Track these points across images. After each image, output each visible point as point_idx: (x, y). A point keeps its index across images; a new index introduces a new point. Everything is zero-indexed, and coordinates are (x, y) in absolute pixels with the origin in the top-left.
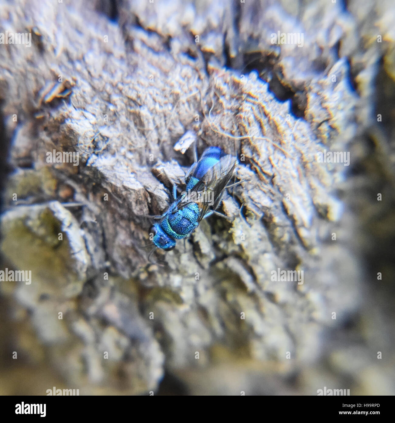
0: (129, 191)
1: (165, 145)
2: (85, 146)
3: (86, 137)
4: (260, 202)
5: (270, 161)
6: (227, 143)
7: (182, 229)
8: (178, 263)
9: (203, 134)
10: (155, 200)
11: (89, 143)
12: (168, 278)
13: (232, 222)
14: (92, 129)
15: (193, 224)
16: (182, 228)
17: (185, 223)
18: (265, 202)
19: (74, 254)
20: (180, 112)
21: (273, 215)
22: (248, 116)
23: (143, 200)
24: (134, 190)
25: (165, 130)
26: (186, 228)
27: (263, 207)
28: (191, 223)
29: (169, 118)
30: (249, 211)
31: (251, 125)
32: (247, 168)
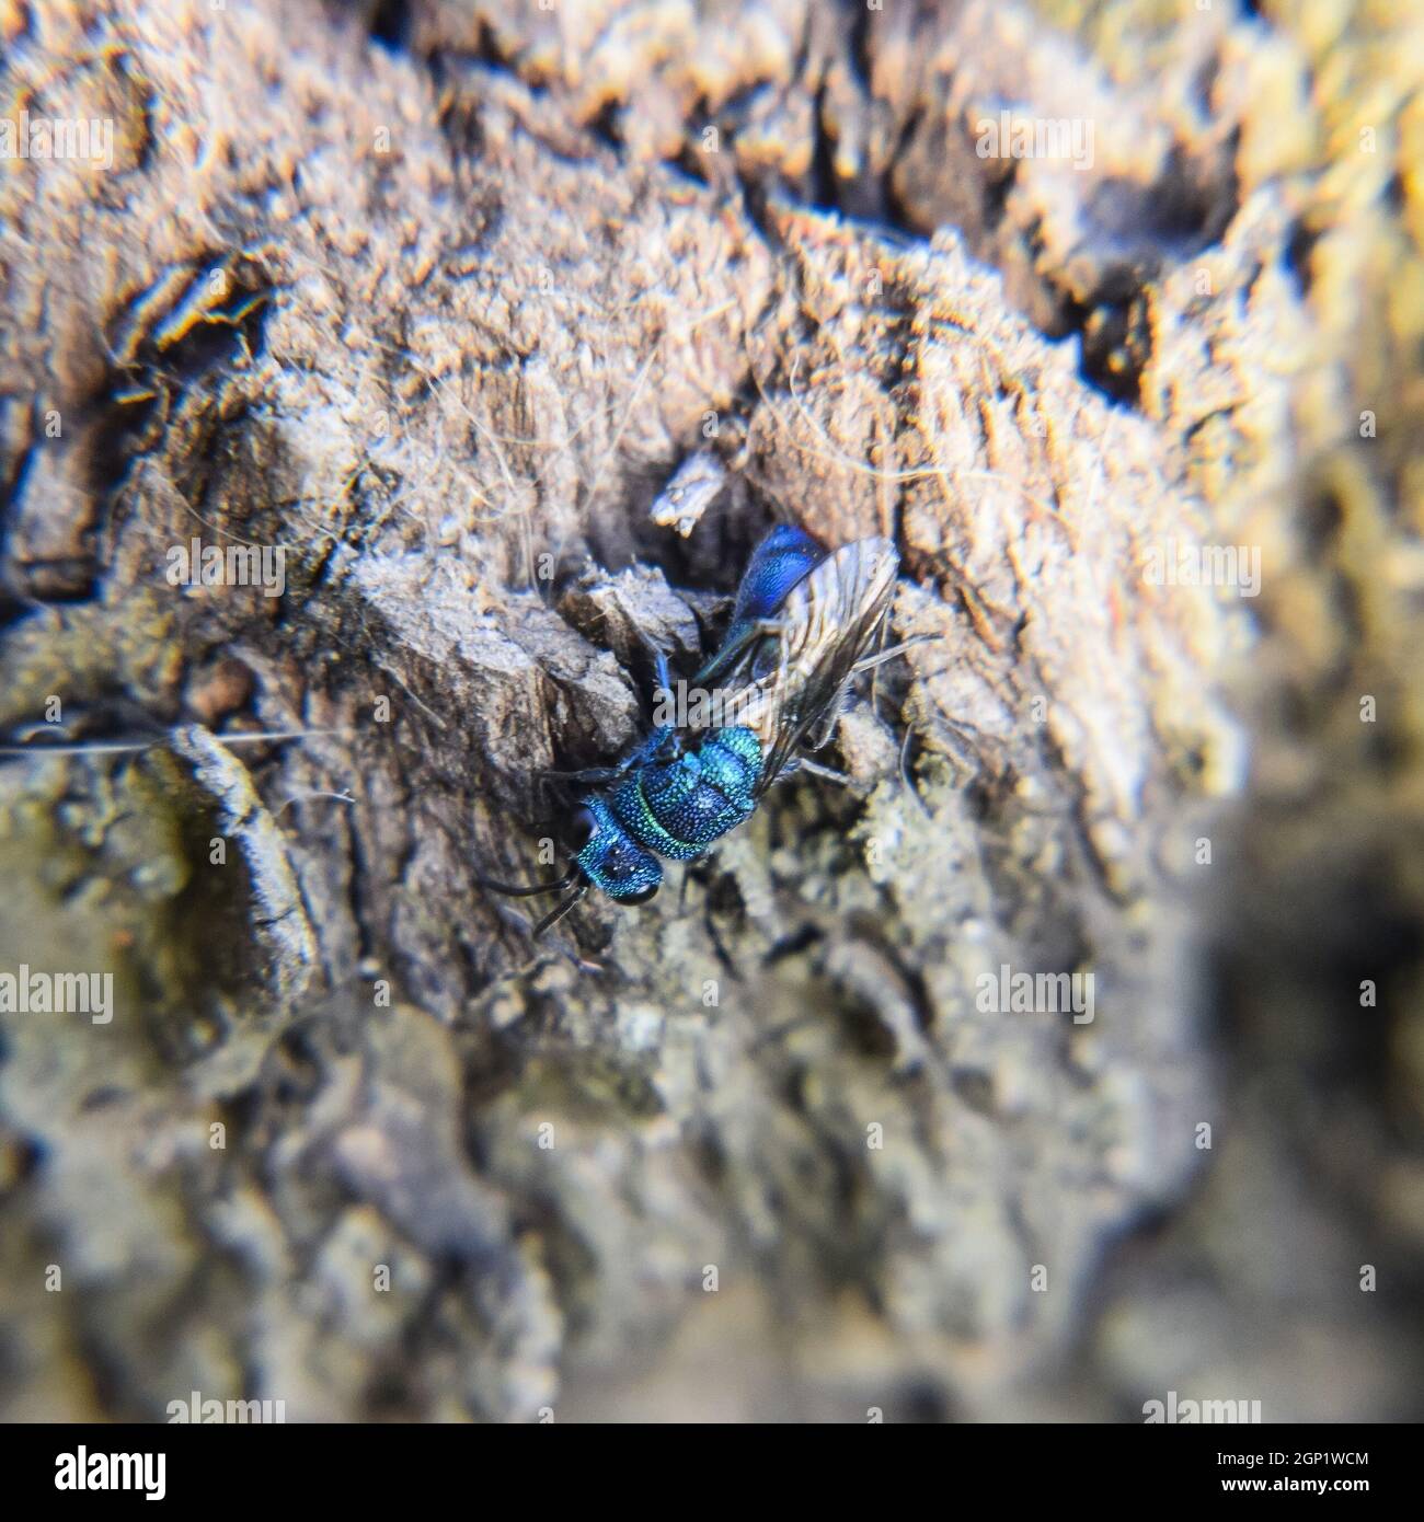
0: (482, 679)
1: (601, 506)
2: (324, 508)
3: (329, 470)
4: (972, 721)
5: (1009, 562)
6: (845, 495)
7: (692, 825)
8: (652, 958)
9: (755, 465)
10: (588, 712)
11: (339, 498)
12: (611, 1014)
13: (866, 796)
14: (348, 442)
15: (735, 807)
16: (693, 819)
17: (705, 802)
18: (989, 717)
19: (265, 924)
20: (668, 381)
21: (1018, 771)
22: (938, 389)
23: (535, 713)
24: (503, 676)
25: (605, 451)
26: (707, 819)
27: (983, 739)
28: (727, 800)
29: (626, 406)
30: (931, 753)
31: (948, 427)
32: (926, 590)
